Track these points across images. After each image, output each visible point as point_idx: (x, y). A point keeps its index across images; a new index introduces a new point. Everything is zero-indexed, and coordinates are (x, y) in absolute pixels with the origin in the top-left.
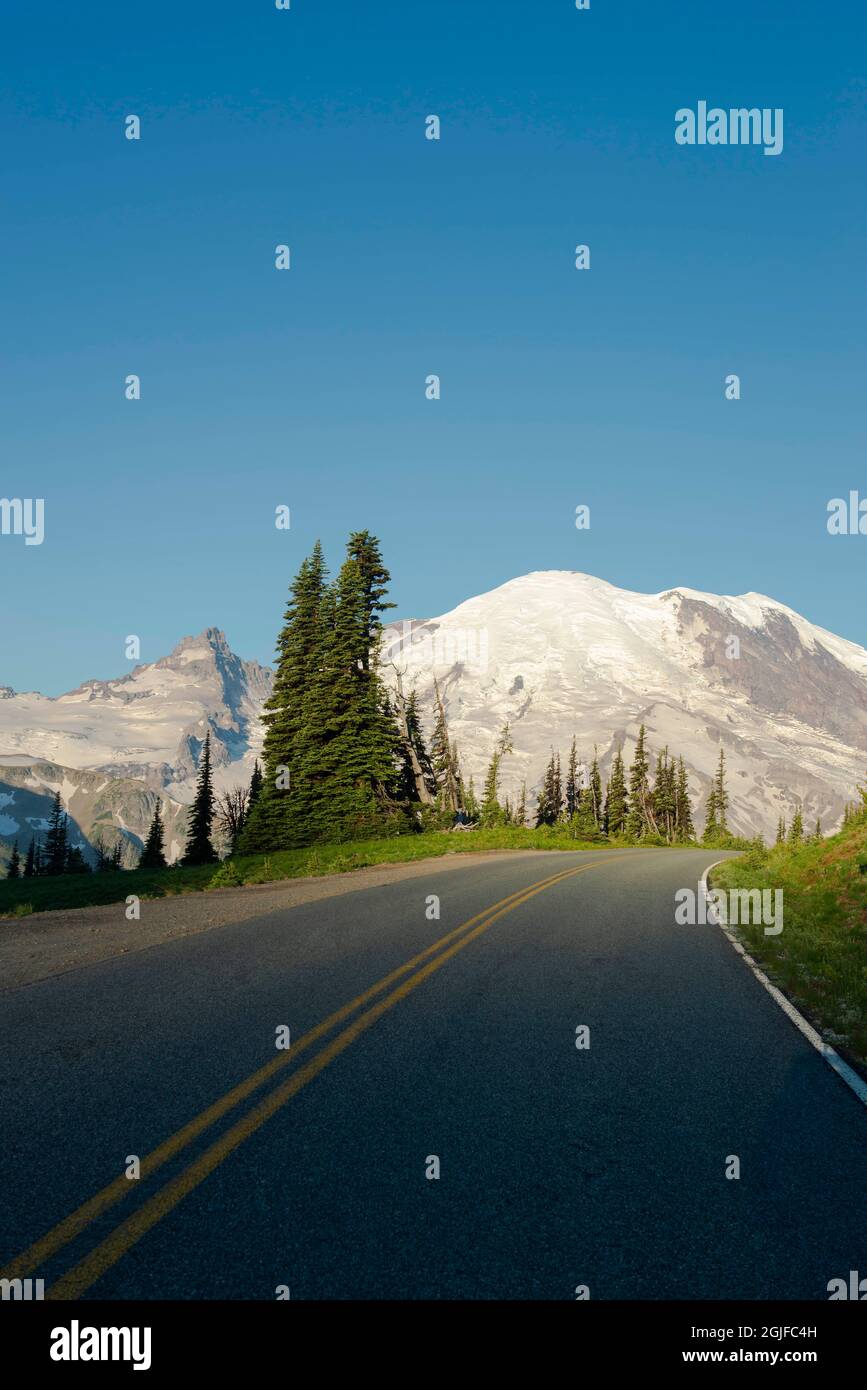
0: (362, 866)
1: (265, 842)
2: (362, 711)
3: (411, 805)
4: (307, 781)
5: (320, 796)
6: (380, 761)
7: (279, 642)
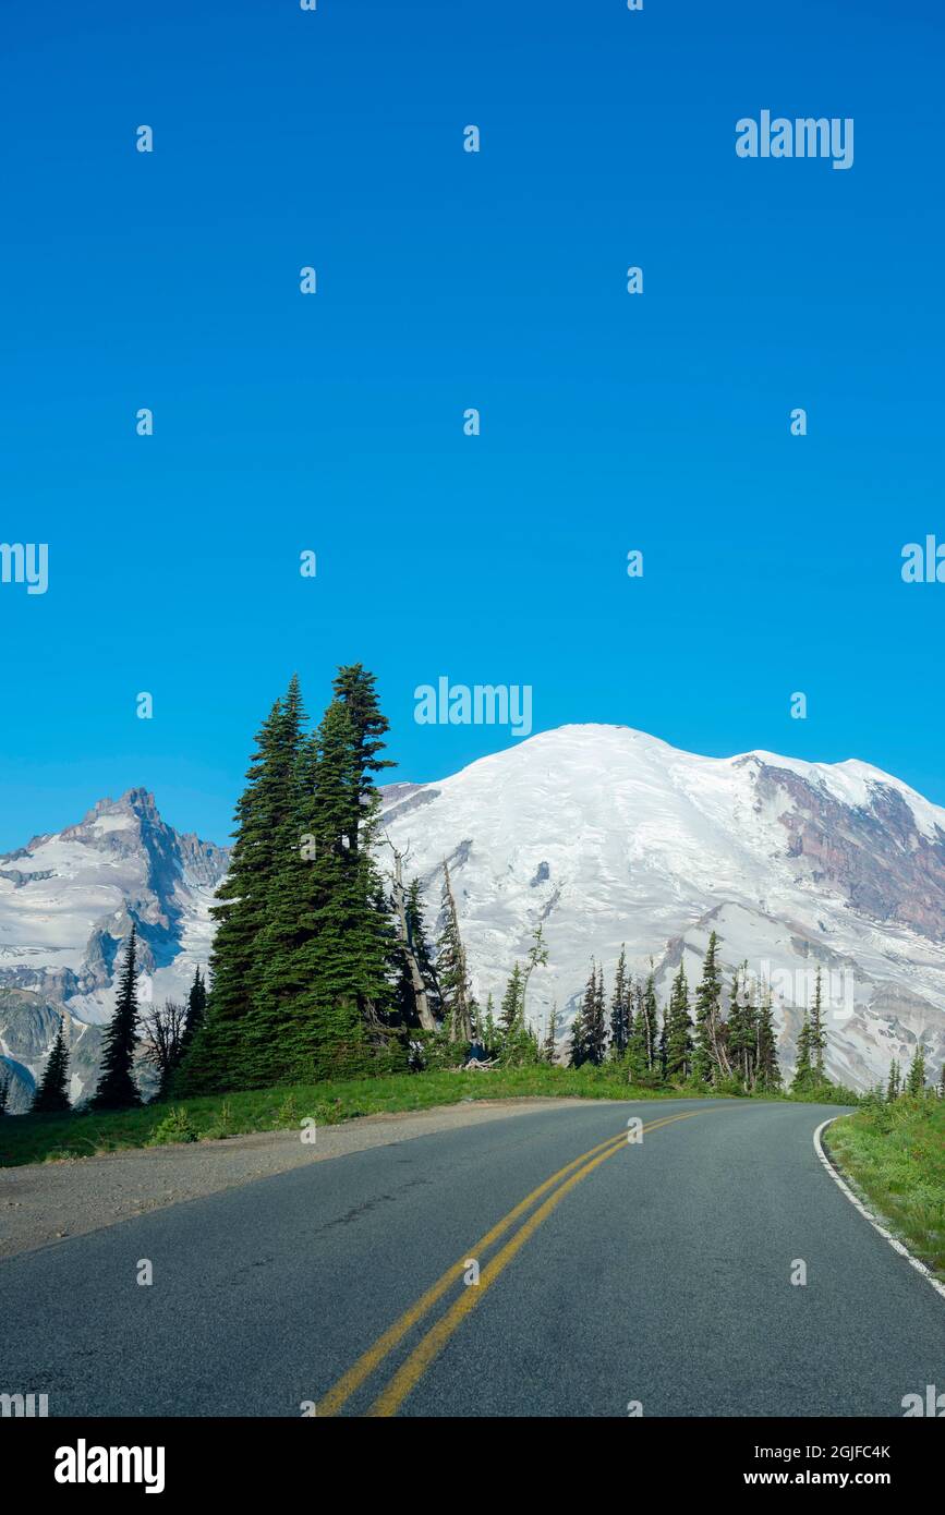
0: (353, 1116)
1: (210, 1079)
2: (347, 904)
3: (409, 1033)
4: (271, 997)
5: (288, 1018)
6: (369, 972)
7: (238, 810)
